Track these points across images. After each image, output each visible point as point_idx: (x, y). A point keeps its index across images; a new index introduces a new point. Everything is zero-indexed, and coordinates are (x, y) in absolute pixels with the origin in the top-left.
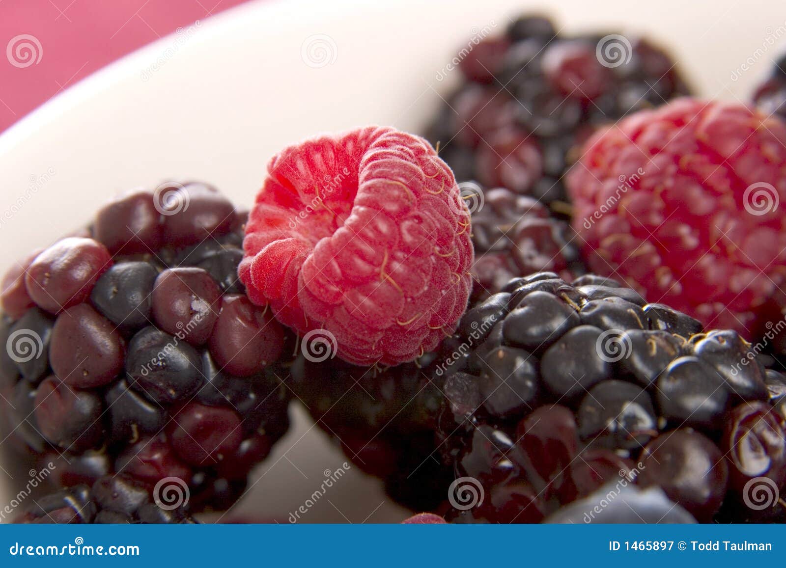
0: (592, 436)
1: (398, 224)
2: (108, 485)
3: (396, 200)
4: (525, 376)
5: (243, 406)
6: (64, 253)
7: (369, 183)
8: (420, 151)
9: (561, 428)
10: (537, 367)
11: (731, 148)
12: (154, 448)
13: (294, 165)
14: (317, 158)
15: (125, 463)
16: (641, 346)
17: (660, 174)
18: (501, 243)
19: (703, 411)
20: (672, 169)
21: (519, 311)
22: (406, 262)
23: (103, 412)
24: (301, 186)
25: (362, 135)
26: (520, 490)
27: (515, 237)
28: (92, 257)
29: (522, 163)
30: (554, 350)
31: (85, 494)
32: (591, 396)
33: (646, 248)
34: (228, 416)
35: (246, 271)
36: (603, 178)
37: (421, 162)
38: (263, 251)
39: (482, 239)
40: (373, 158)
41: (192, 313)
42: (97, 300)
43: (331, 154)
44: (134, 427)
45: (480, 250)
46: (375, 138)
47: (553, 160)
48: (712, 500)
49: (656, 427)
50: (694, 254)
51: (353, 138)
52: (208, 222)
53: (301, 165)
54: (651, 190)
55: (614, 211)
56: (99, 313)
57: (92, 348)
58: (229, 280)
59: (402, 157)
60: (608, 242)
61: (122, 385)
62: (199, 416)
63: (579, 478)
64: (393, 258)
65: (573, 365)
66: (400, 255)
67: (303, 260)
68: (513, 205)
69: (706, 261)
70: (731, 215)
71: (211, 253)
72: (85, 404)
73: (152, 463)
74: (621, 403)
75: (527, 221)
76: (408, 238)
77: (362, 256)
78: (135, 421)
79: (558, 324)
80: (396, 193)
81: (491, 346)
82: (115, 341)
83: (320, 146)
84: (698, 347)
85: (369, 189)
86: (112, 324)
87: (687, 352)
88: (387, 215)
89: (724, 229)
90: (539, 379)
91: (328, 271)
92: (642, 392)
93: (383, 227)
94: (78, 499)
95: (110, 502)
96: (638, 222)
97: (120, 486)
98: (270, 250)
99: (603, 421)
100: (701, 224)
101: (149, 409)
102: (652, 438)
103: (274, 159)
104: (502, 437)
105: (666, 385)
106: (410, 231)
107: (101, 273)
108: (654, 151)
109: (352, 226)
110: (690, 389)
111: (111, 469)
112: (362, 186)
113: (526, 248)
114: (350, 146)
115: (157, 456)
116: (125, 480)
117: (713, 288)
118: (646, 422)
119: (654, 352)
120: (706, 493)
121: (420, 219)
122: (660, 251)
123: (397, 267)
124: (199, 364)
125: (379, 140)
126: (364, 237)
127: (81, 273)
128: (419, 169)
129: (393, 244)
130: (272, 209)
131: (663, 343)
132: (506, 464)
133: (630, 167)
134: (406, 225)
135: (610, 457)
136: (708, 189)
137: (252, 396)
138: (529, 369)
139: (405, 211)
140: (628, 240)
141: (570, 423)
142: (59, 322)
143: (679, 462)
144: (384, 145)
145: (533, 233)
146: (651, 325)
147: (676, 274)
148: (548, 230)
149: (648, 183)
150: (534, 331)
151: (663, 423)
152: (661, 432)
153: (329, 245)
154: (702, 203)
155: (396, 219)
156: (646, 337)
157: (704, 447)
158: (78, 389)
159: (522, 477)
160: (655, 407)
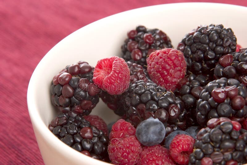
0: (148, 109)
1: (119, 75)
2: (71, 113)
3: (119, 71)
4: (138, 99)
5: (92, 100)
6: (65, 75)
7: (114, 67)
8: (122, 61)
9: (143, 107)
10: (140, 97)
11: (173, 58)
12: (78, 107)
13: (102, 63)
14: (106, 62)
15: (73, 109)
16: (156, 95)
17: (161, 62)
18: (135, 73)
19: (165, 106)
20: (163, 61)
21: (137, 88)
22: (120, 80)
23: (70, 101)
24: (103, 66)
25: (113, 58)
26: (137, 116)
27: (137, 72)
28: (69, 76)
29: (139, 55)
30: (142, 95)
31: (67, 114)
32: (148, 103)
33: (159, 74)
34: (90, 102)
35: (94, 79)
36: (152, 61)
37: (122, 63)
38: (97, 77)
39: (132, 73)
40: (115, 63)
41: (85, 86)
42: (70, 83)
43: (108, 61)
44: (75, 104)
45: (131, 74)
46: (115, 59)
47: (144, 55)
48: (166, 120)
49: (158, 108)
50: (166, 76)
51: (111, 58)
52: (87, 70)
53: (103, 63)
54: (160, 65)
55: (154, 68)
56: (70, 86)
57: (69, 91)
58: (91, 80)
59: (119, 63)
60: (152, 73)
61: (73, 97)
62: (85, 102)
63: (146, 115)
64: (118, 80)
65: (145, 98)
66: (119, 79)
67: (104, 79)
68: (137, 66)
69: (168, 77)
70: (173, 69)
71: (88, 75)
72: (67, 100)
73: (78, 109)
74: (152, 104)
75: (139, 69)
76: (120, 77)
77: (113, 79)
78: (75, 103)
79: (143, 91)
80: (118, 69)
81: (133, 93)
82: (73, 91)
83: (106, 60)
84: (165, 95)
85: (114, 68)
86: (72, 87)
87: (163, 96)
88: (117, 73)
89: (171, 72)
90: (140, 99)
91: (107, 82)
92: (156, 102)
93: (116, 75)
94: (66, 115)
95: (71, 116)
96: (158, 70)
97: (73, 113)
98: (98, 77)
99: (150, 107)
100: (167, 71)
101: (77, 101)
102: (157, 110)
103: (99, 61)
104: (134, 108)
105: (160, 102)
106: (120, 75)
107: (70, 79)
108: (161, 58)
109: (111, 75)
110: (163, 102)
111: (71, 110)
112: (113, 68)
113: (139, 74)
114: (111, 60)
115: (78, 108)
116: (73, 112)
117: (170, 81)
118: (156, 107)
119: (158, 96)
120: (165, 119)
121: (122, 73)
122: (161, 75)
123: (118, 81)
124: (86, 94)
125: (116, 59)
126: (113, 76)
127: (67, 79)
128: (122, 65)
129: (118, 77)
130: (98, 69)
131: (160, 94)
132: (135, 112)
133: (157, 60)
134: (120, 74)
135: (151, 112)
136: (169, 65)
137: (94, 98)
138: (139, 98)
139: (120, 72)
140: (156, 73)
141: (145, 107)
142: (64, 87)
143: (161, 114)
144: (116, 60)
145: (140, 71)
146: (158, 91)
147: (163, 79)
148: (143, 70)
149: (159, 63)
150: (140, 92)
151: (159, 108)
152: (159, 109)
153: (108, 77)
154: (168, 67)
155: (118, 74)
156: (157, 93)
157: (165, 112)
158: (66, 98)
159: (137, 115)
160: (158, 105)
